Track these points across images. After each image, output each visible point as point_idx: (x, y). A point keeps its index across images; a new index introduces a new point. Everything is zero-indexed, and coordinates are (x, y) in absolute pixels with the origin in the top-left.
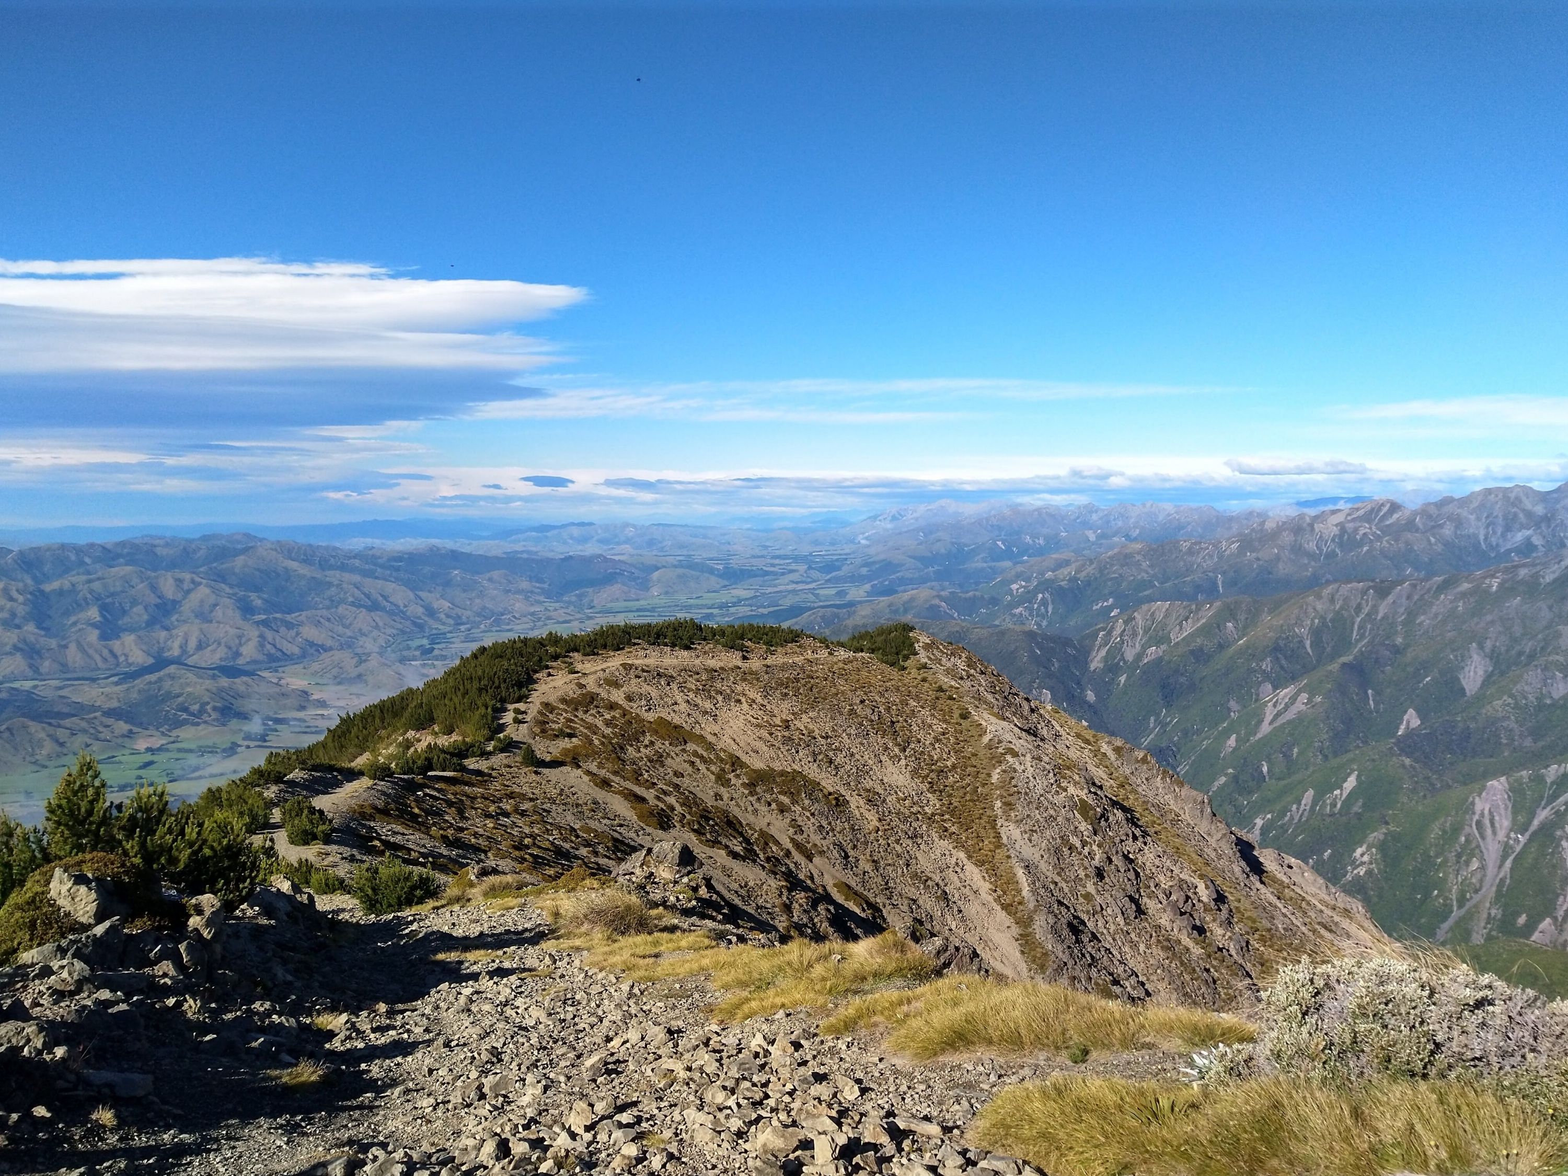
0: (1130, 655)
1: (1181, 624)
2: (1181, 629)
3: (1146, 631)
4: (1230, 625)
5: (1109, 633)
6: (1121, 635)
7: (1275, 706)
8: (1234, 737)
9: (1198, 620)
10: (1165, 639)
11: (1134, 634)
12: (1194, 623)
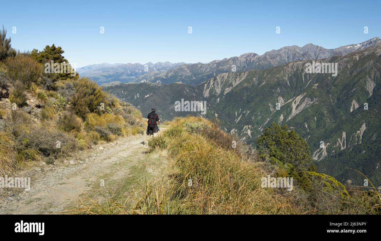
0: (218, 91)
1: (235, 80)
2: (236, 81)
3: (222, 83)
4: (254, 79)
5: (209, 84)
6: (214, 84)
7: (295, 103)
8: (282, 115)
9: (241, 78)
10: (231, 85)
11: (218, 84)
12: (240, 79)
